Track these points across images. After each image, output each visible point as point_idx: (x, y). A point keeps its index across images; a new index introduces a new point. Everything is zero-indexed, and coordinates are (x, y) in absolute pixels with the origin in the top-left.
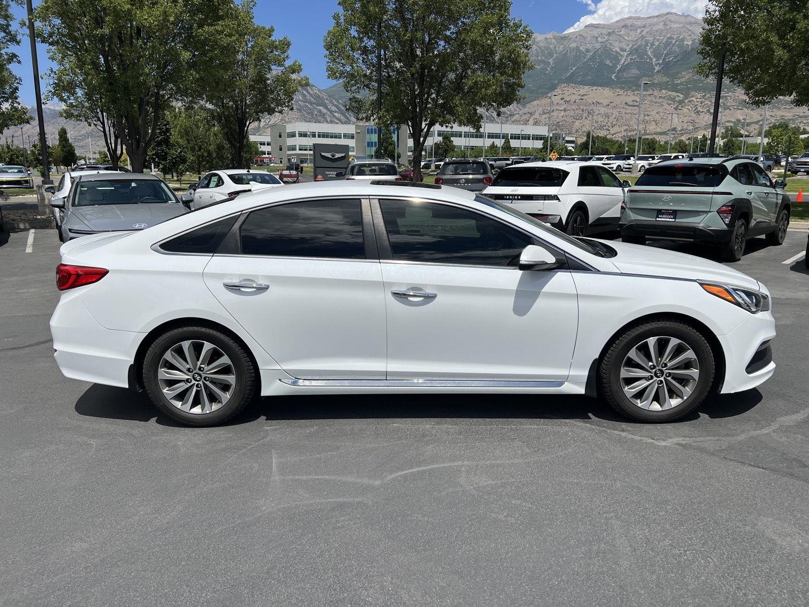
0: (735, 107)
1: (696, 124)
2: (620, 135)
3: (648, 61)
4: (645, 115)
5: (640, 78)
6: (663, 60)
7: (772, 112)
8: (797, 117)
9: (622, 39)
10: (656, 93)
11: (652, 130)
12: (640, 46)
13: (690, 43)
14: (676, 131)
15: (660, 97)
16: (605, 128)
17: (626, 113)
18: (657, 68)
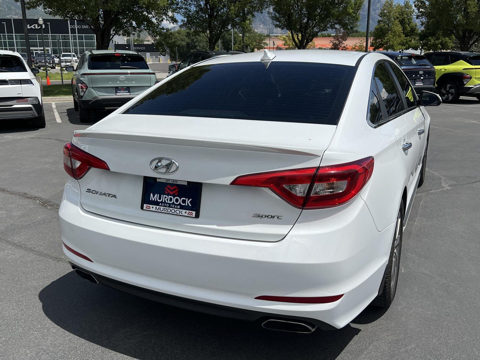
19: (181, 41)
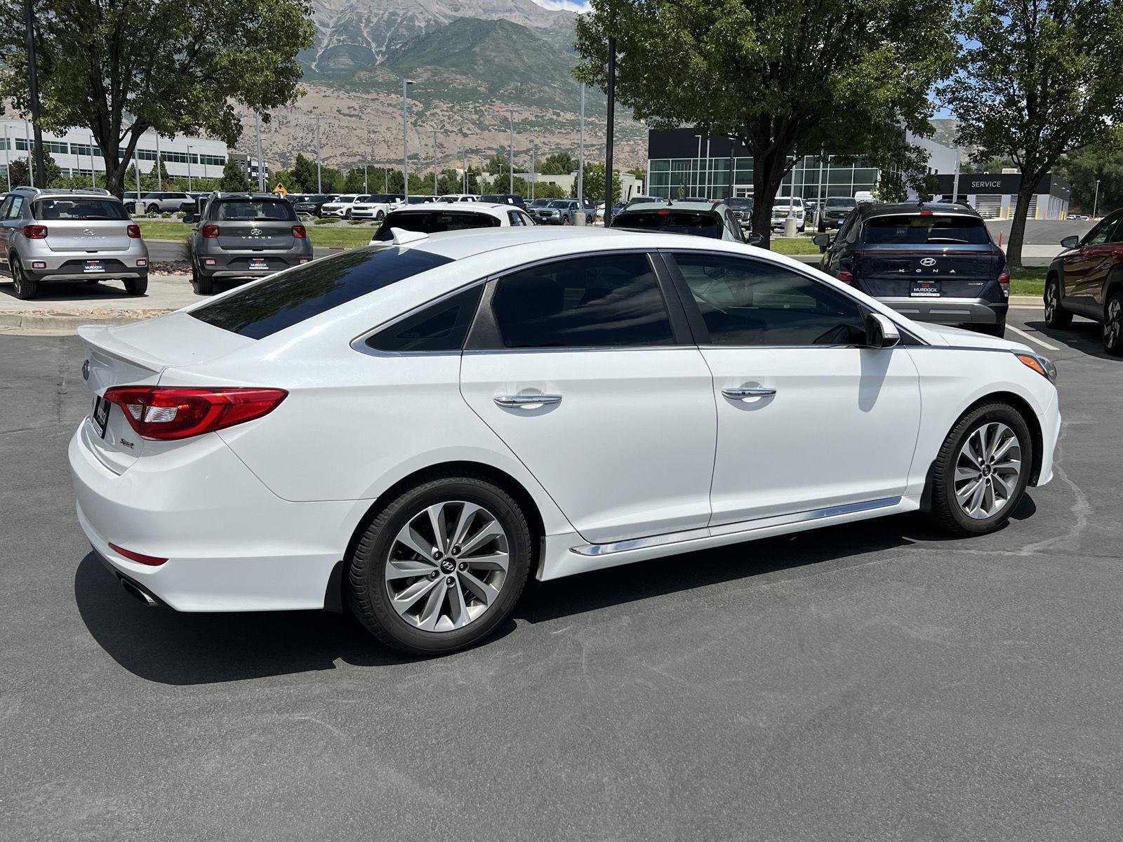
0: (496, 127)
1: (445, 150)
2: (334, 161)
3: (365, 45)
4: (370, 132)
5: (355, 72)
6: (387, 47)
7: (545, 137)
8: (576, 146)
9: (319, 5)
10: (382, 97)
11: (384, 156)
12: (350, 21)
13: (423, 24)
14: (419, 159)
15: (389, 105)
16: (309, 149)
17: (340, 127)
18: (380, 59)
19: (1114, 165)
